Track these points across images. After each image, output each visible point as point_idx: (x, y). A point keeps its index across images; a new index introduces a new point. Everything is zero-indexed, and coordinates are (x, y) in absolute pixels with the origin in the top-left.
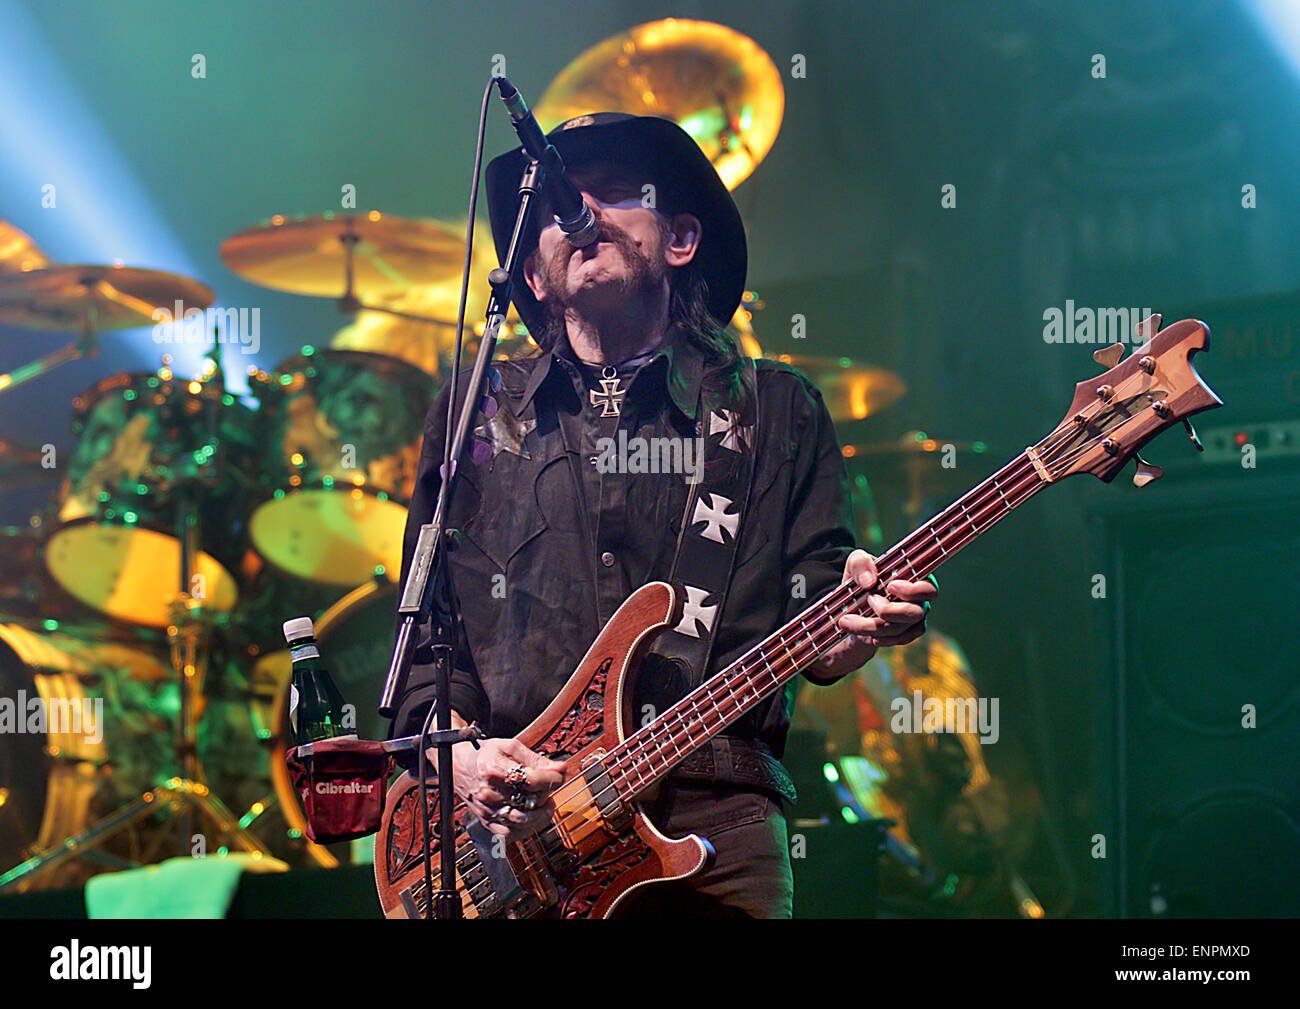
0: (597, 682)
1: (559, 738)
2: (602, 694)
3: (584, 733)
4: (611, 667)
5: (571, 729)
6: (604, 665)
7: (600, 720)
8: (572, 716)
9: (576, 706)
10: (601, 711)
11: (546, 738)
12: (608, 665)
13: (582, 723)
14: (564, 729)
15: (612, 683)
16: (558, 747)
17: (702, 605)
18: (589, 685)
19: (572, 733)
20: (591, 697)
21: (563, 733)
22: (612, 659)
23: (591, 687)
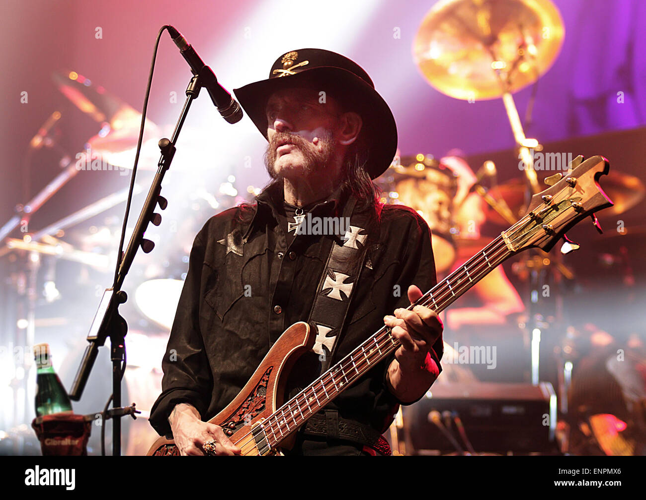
0: (264, 380)
1: (241, 413)
2: (266, 387)
3: (255, 409)
4: (272, 372)
5: (247, 408)
6: (269, 370)
7: (264, 402)
8: (249, 401)
9: (252, 395)
10: (265, 397)
11: (234, 414)
12: (271, 371)
13: (254, 404)
14: (244, 408)
15: (272, 381)
16: (240, 419)
17: (327, 336)
18: (259, 383)
19: (248, 410)
20: (260, 389)
21: (243, 411)
22: (273, 367)
23: (261, 384)
